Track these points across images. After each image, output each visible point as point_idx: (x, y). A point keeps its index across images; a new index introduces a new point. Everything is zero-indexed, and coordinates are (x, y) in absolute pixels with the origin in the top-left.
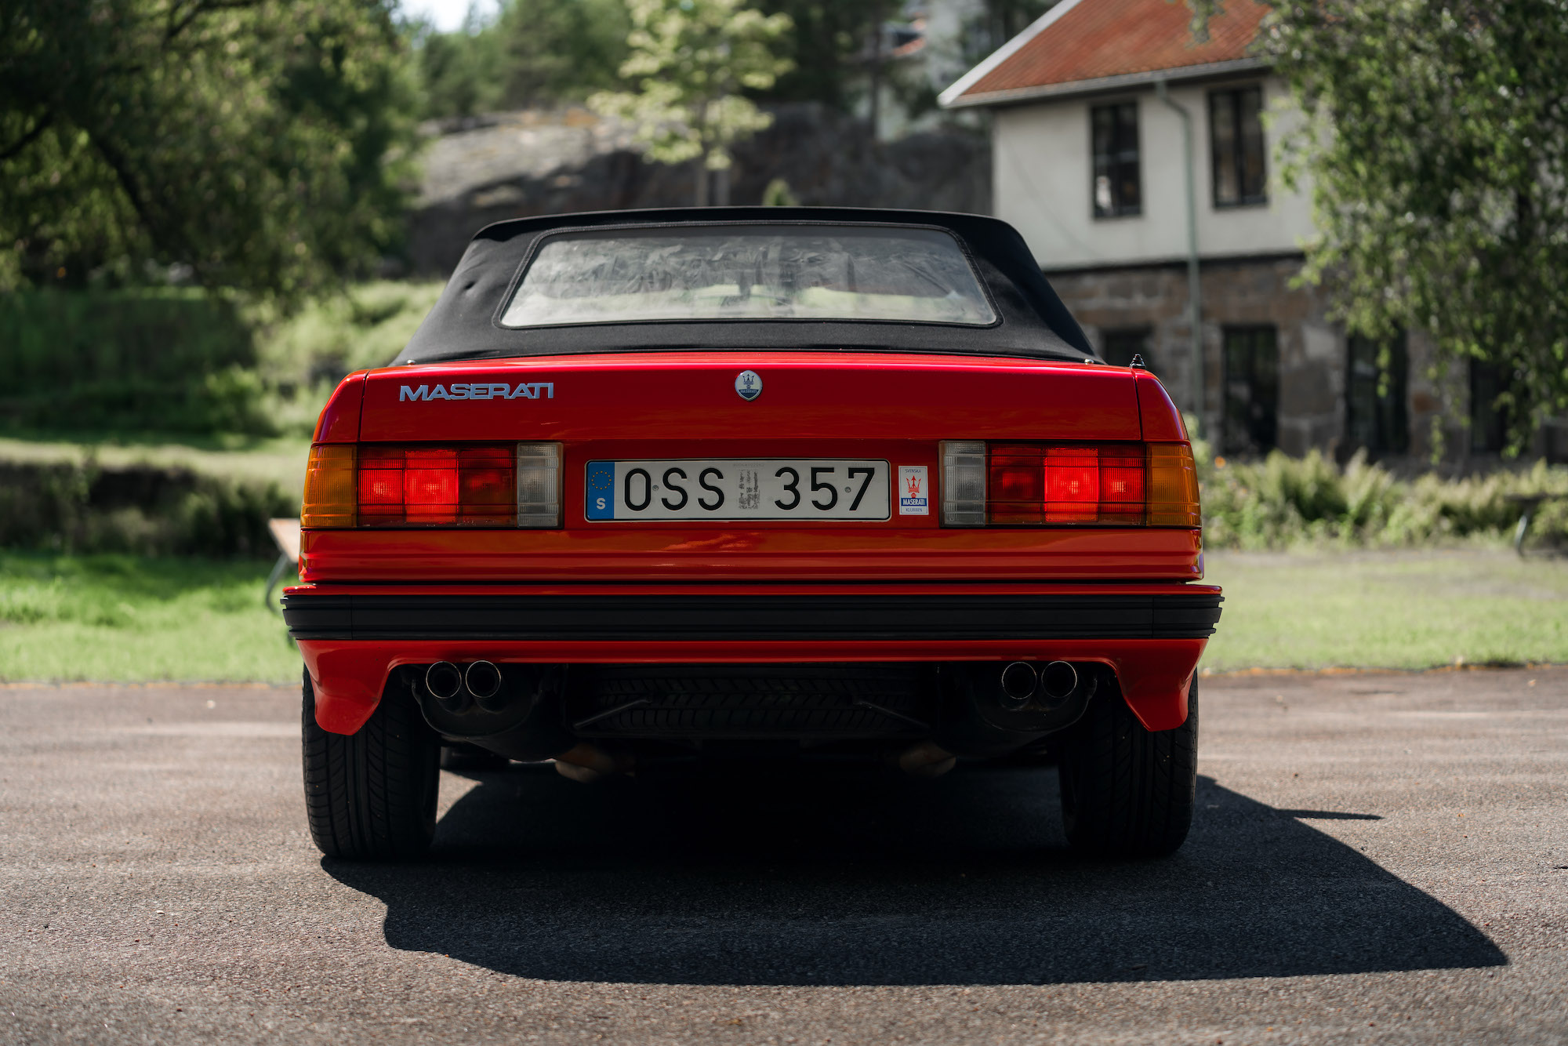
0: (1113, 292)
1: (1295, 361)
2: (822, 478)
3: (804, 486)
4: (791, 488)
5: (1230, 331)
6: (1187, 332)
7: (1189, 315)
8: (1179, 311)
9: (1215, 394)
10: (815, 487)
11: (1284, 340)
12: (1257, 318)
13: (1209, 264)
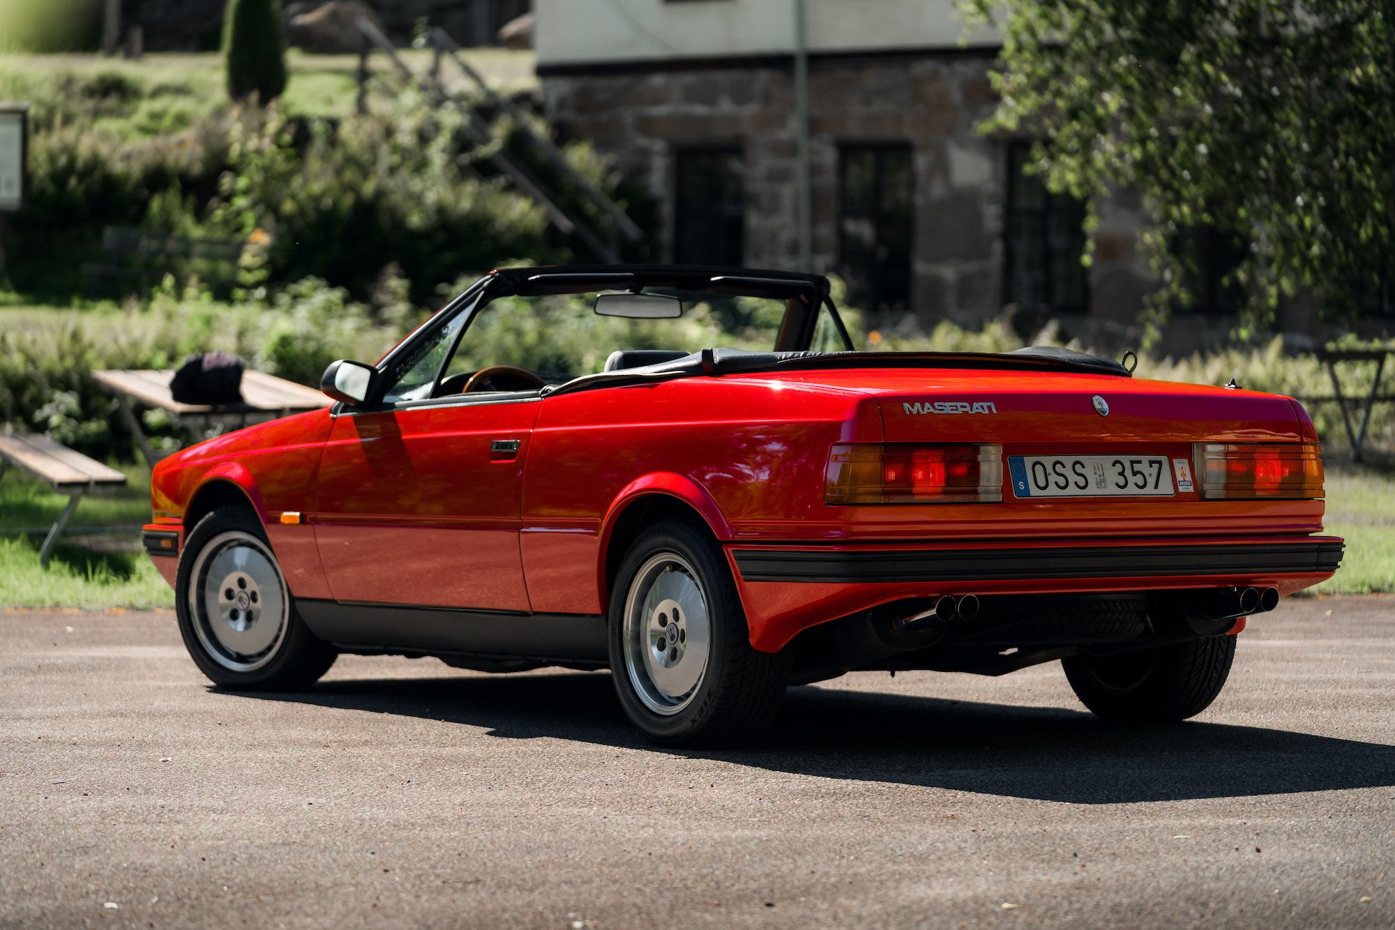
0: (691, 95)
1: (937, 190)
2: (1137, 467)
3: (1128, 473)
4: (1122, 474)
5: (848, 150)
6: (791, 150)
7: (794, 128)
8: (780, 121)
9: (826, 231)
10: (1135, 474)
11: (921, 162)
12: (886, 132)
13: (821, 61)
